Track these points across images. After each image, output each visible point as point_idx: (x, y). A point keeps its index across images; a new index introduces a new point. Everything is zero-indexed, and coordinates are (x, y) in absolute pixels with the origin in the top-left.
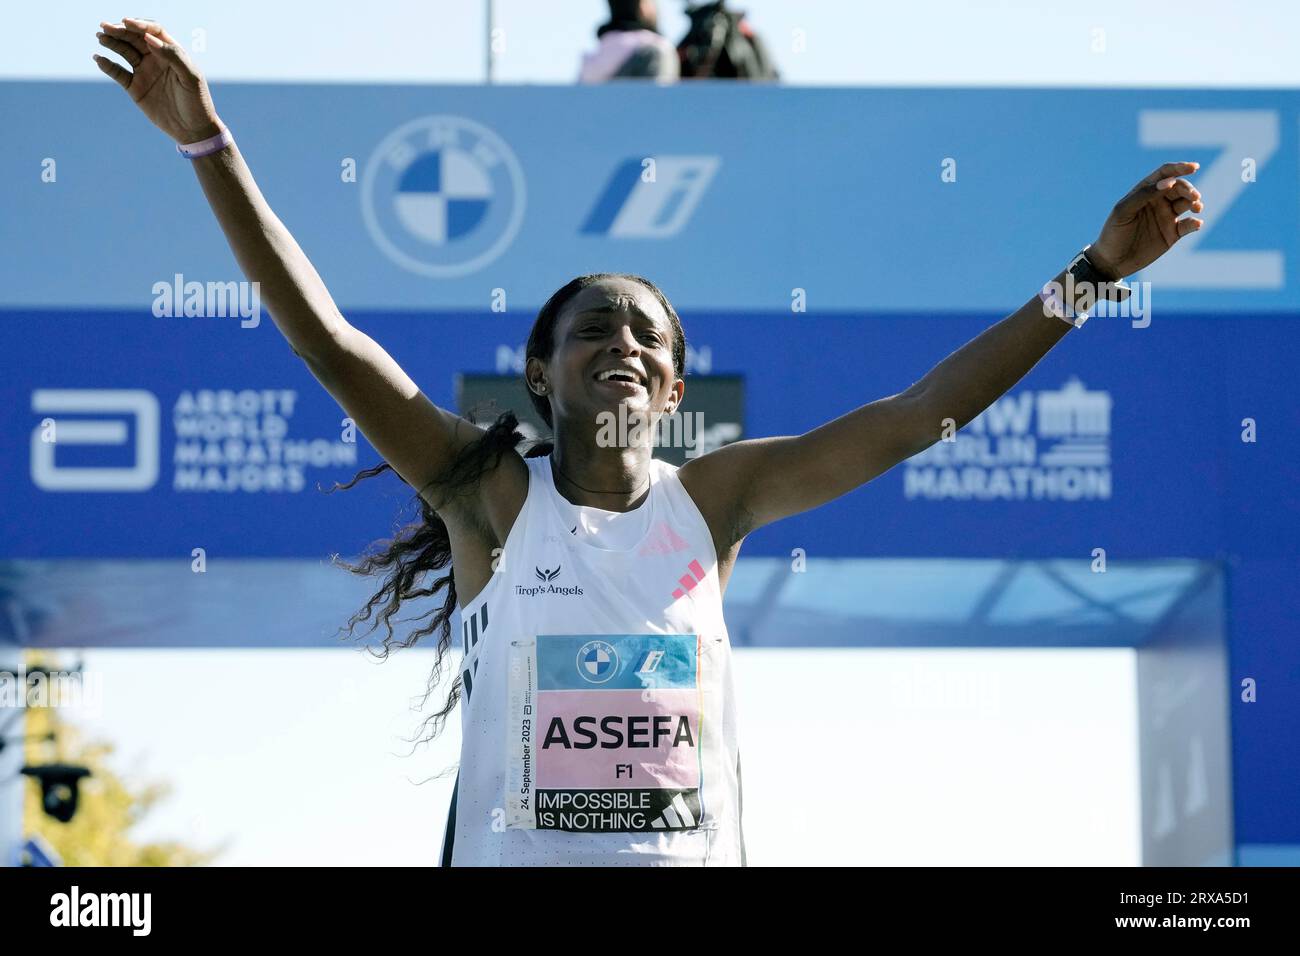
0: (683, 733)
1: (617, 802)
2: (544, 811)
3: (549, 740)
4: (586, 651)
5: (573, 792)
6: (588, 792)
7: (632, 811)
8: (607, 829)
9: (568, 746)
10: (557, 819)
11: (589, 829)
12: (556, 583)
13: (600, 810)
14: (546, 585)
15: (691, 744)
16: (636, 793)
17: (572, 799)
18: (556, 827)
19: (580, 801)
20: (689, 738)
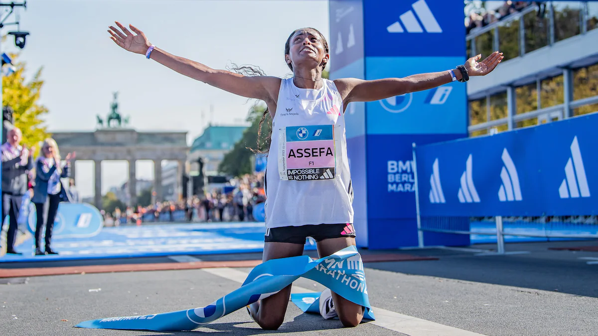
0: (329, 152)
1: (309, 172)
2: (289, 175)
3: (290, 155)
4: (299, 131)
5: (297, 170)
6: (301, 170)
7: (315, 174)
8: (307, 179)
9: (295, 157)
10: (293, 177)
11: (302, 180)
12: (291, 112)
13: (305, 174)
14: (289, 113)
15: (332, 155)
16: (315, 169)
17: (297, 172)
18: (294, 179)
19: (299, 172)
20: (331, 153)
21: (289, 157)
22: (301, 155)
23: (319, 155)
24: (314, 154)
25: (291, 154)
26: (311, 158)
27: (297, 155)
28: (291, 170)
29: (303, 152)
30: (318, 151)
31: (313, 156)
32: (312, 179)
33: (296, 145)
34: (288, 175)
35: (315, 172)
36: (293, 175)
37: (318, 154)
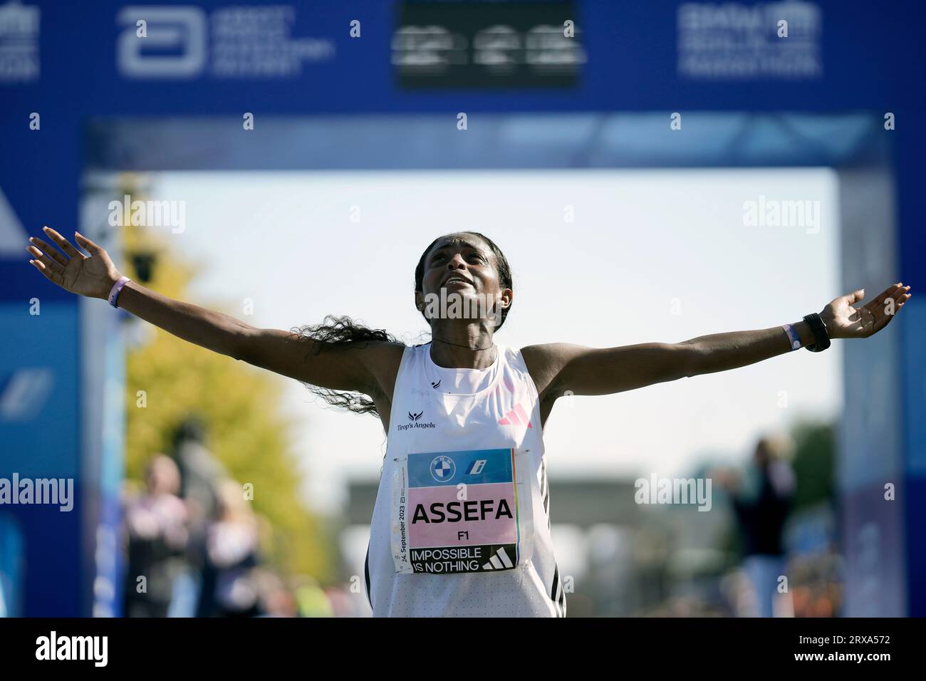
0: (504, 510)
4: (436, 463)
7: (470, 560)
14: (414, 423)
15: (510, 516)
20: (508, 513)
21: (414, 522)
22: (439, 517)
23: (480, 518)
24: (471, 515)
25: (419, 515)
26: (463, 525)
27: (431, 516)
28: (419, 551)
29: (444, 510)
30: (478, 507)
31: (467, 519)
32: (465, 571)
33: (428, 495)
34: (412, 562)
35: (472, 553)
36: (423, 562)
37: (478, 514)
